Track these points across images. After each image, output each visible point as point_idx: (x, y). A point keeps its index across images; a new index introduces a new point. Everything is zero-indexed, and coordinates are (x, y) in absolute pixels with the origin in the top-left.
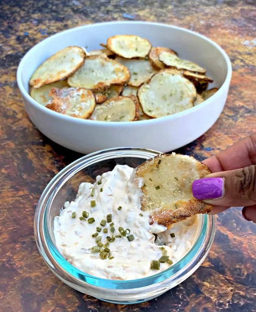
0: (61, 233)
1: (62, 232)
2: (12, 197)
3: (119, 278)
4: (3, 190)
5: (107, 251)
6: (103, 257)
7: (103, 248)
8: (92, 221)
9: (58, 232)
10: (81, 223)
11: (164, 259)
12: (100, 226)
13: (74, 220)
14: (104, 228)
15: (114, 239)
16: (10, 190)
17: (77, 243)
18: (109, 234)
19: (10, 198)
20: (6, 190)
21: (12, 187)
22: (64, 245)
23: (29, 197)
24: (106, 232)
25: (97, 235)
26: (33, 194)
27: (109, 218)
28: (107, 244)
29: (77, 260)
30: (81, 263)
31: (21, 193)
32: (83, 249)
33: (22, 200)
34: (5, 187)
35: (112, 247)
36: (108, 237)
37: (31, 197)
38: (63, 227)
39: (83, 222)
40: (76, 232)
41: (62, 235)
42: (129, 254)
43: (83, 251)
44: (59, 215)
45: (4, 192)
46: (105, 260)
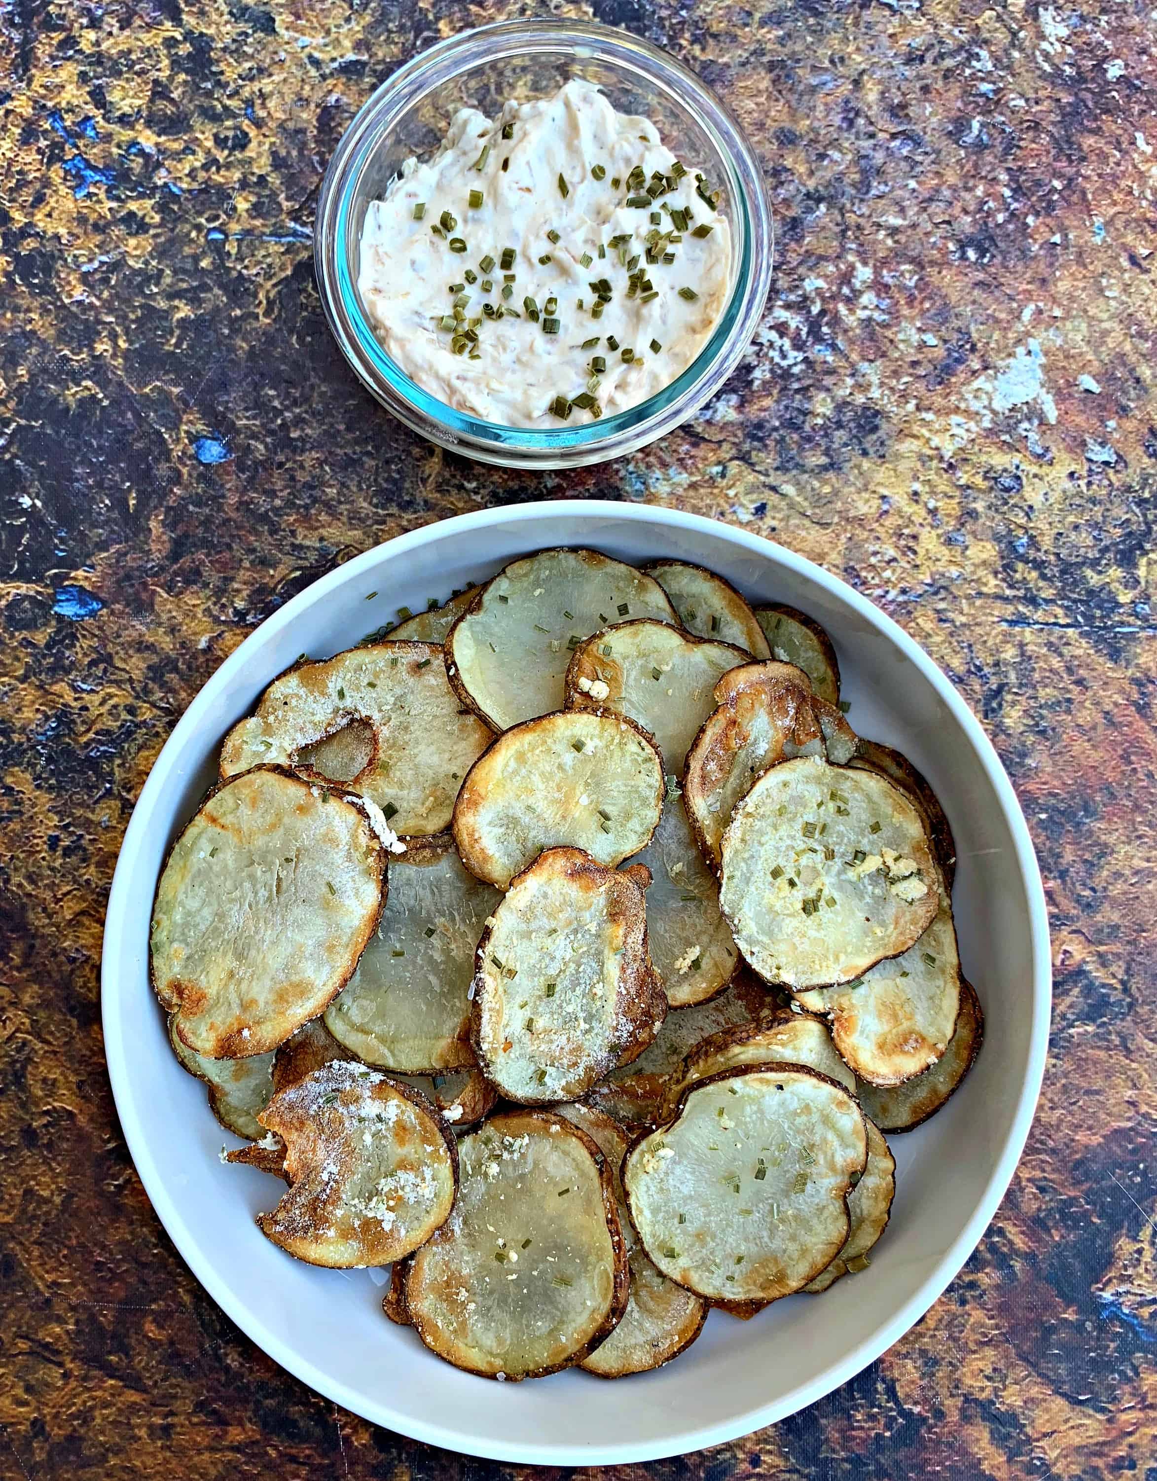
0: (377, 253)
1: (381, 250)
2: (212, 1449)
3: (473, 409)
4: (176, 1420)
5: (471, 337)
6: (458, 349)
7: (466, 326)
8: (459, 246)
9: (371, 246)
10: (432, 243)
11: (587, 401)
12: (476, 270)
13: (416, 225)
14: (486, 278)
15: (500, 315)
16: (195, 1420)
17: (407, 294)
18: (494, 299)
19: (206, 1456)
20: (182, 1419)
21: (200, 1406)
22: (378, 291)
23: (266, 1453)
24: (487, 288)
25: (461, 288)
26: (275, 1440)
27: (507, 260)
28: (478, 322)
29: (397, 340)
30: (402, 347)
31: (236, 1435)
32: (417, 313)
33: (246, 1463)
34: (177, 1405)
35: (487, 333)
36: (487, 306)
37: (273, 1453)
38: (385, 237)
39: (436, 239)
40: (413, 263)
41: (379, 259)
42: (518, 361)
43: (416, 319)
44: (380, 197)
45: (178, 1429)
46: (458, 357)
